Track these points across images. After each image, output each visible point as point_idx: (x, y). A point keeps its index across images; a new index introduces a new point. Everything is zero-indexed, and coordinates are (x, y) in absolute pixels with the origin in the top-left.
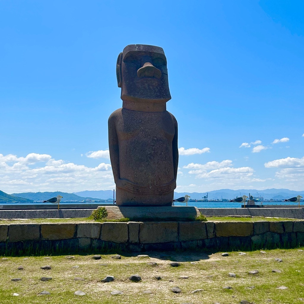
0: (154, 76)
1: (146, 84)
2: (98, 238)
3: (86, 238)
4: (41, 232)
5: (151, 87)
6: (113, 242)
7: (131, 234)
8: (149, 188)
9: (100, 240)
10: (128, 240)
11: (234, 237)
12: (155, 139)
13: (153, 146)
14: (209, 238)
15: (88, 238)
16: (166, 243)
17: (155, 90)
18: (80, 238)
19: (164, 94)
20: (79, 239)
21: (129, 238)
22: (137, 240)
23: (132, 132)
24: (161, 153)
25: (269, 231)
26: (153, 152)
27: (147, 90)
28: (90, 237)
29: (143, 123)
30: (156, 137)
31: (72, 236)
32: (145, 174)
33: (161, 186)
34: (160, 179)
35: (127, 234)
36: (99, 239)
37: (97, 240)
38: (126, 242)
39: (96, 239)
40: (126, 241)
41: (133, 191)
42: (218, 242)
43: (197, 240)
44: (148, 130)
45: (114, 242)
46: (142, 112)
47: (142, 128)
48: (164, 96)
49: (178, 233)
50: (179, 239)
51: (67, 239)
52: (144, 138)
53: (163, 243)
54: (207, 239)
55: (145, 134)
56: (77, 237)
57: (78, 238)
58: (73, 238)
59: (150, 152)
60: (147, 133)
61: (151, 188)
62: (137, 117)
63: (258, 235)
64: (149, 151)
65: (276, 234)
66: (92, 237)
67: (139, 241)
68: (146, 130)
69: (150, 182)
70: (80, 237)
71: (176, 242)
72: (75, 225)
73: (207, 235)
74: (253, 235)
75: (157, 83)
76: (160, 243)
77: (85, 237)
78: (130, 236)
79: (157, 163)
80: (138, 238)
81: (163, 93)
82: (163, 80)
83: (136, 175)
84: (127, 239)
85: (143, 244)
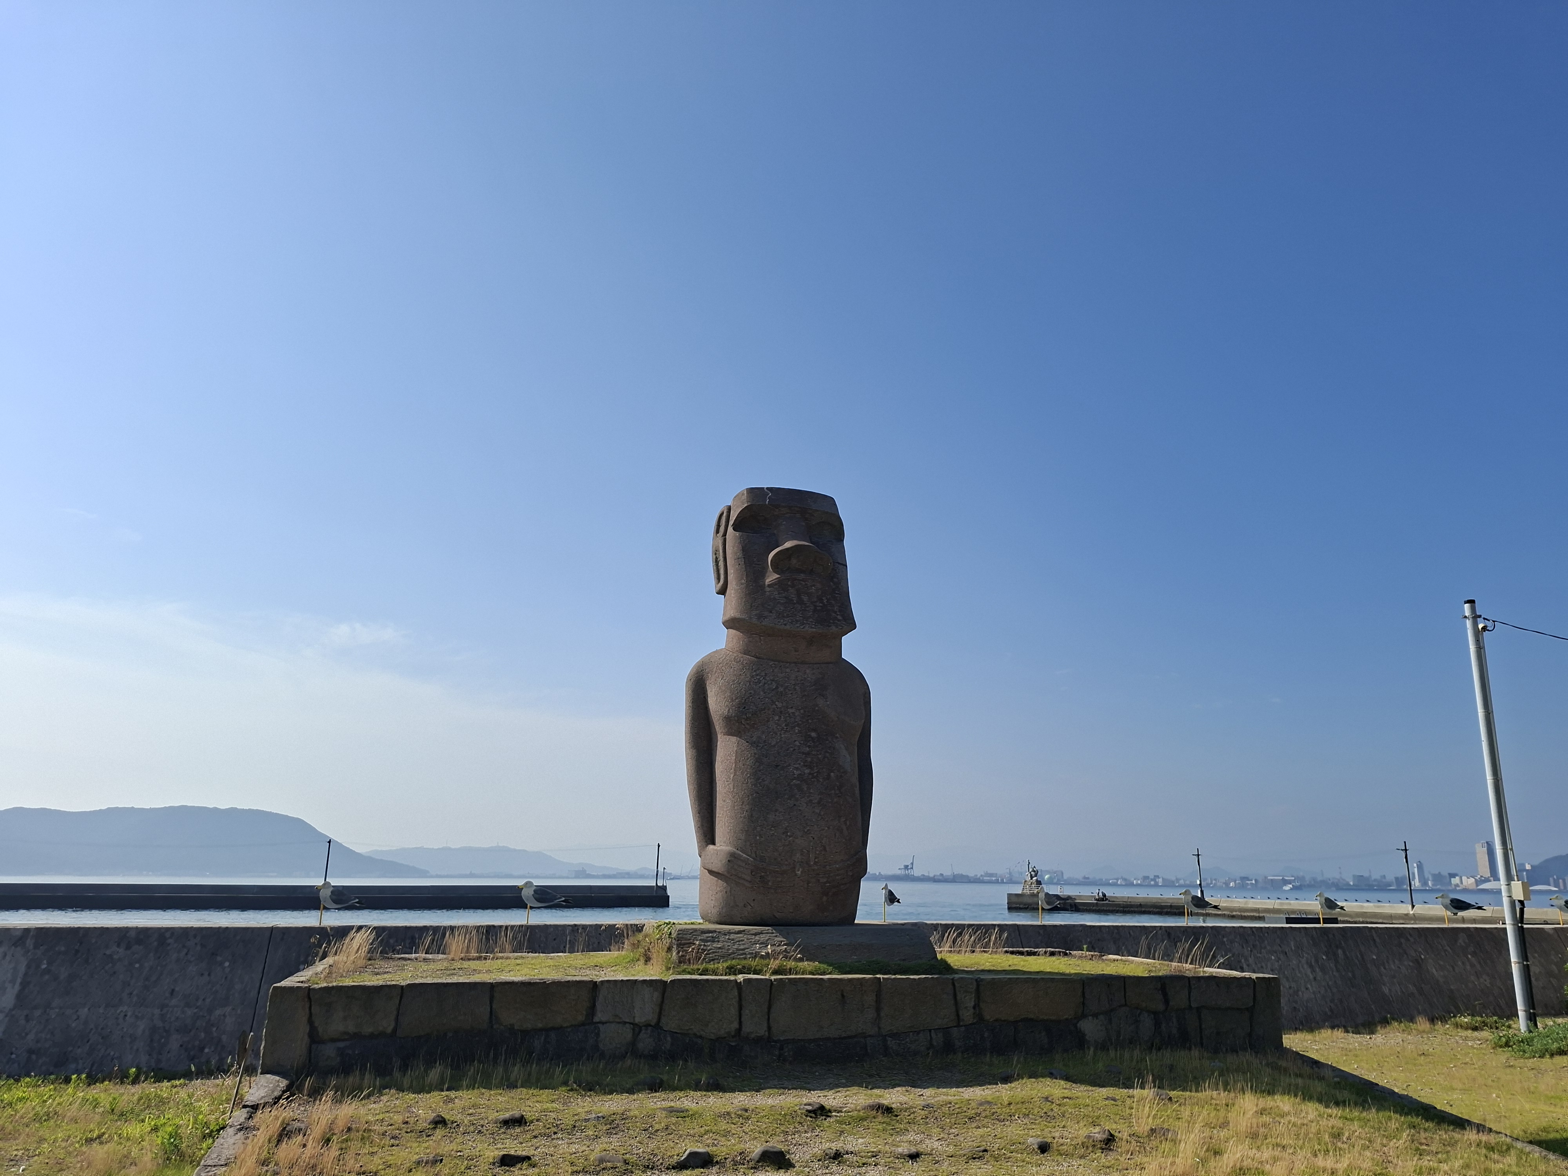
0: (812, 570)
1: (791, 590)
2: (653, 1024)
3: (619, 1023)
4: (494, 1006)
5: (805, 598)
6: (695, 1034)
7: (746, 1012)
8: (796, 875)
9: (661, 1028)
10: (739, 1030)
11: (1032, 1020)
12: (813, 734)
13: (807, 754)
14: (961, 1023)
15: (625, 1023)
16: (845, 1038)
17: (815, 606)
18: (603, 1023)
19: (839, 617)
20: (600, 1025)
21: (740, 1023)
22: (762, 1031)
23: (750, 715)
24: (829, 775)
25: (1126, 1005)
26: (807, 771)
27: (795, 604)
28: (632, 1021)
29: (781, 692)
30: (814, 730)
31: (581, 1018)
32: (784, 833)
33: (828, 867)
34: (825, 849)
35: (734, 1011)
36: (657, 1026)
37: (650, 1028)
38: (733, 1037)
39: (647, 1025)
40: (733, 1034)
41: (750, 882)
42: (986, 1035)
43: (930, 1031)
44: (793, 710)
45: (698, 1034)
46: (779, 661)
47: (779, 705)
48: (839, 620)
49: (878, 1010)
50: (879, 1028)
51: (567, 1027)
52: (784, 733)
53: (835, 1039)
54: (958, 1026)
55: (786, 721)
56: (596, 1019)
57: (598, 1023)
58: (583, 1024)
59: (799, 772)
60: (793, 720)
61: (799, 872)
62: (766, 674)
63: (1096, 1016)
64: (797, 769)
65: (1146, 1015)
66: (637, 1020)
67: (769, 1033)
68: (790, 711)
69: (798, 855)
70: (604, 1020)
71: (870, 1036)
72: (591, 986)
73: (958, 1015)
74: (1084, 1016)
75: (819, 586)
76: (828, 1039)
77: (619, 1021)
78: (743, 1019)
79: (819, 803)
80: (765, 1025)
81: (835, 612)
82: (835, 580)
83: (761, 837)
84: (736, 1025)
85: (778, 1041)
